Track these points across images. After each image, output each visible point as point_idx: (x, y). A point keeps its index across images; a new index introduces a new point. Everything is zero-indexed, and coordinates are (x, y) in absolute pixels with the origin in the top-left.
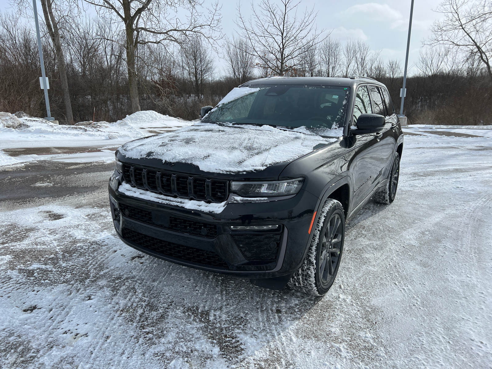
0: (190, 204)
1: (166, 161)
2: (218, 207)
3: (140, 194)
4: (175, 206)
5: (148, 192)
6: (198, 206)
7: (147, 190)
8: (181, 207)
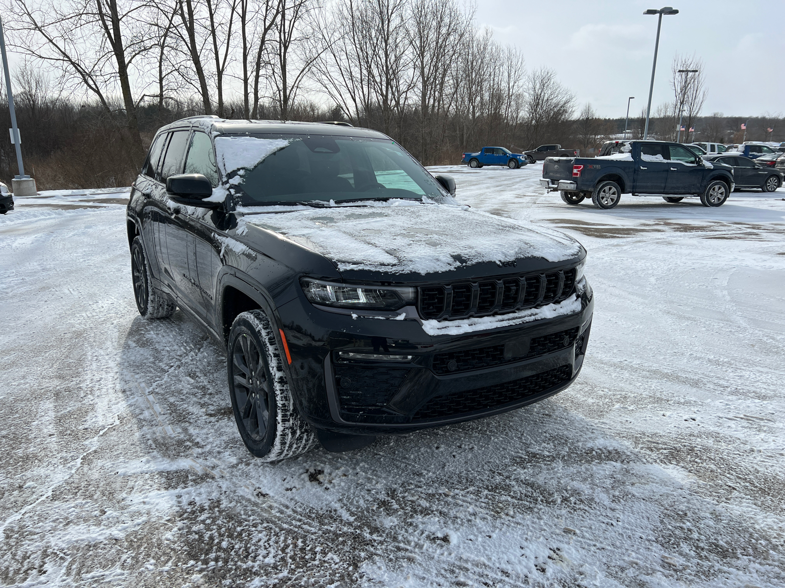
1: (500, 261)
3: (470, 325)
4: (534, 321)
6: (555, 311)
7: (469, 317)
8: (542, 319)
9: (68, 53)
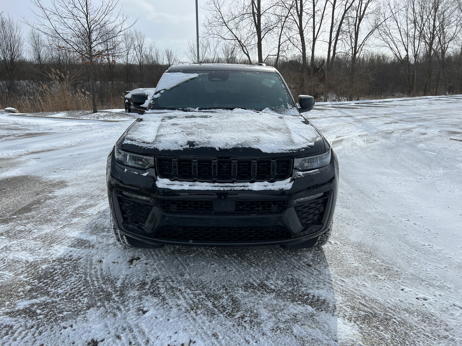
0: (257, 186)
1: (219, 148)
2: (284, 184)
3: (190, 186)
4: (241, 190)
5: (197, 183)
6: (265, 187)
7: (195, 181)
8: (248, 190)
9: (237, 36)
